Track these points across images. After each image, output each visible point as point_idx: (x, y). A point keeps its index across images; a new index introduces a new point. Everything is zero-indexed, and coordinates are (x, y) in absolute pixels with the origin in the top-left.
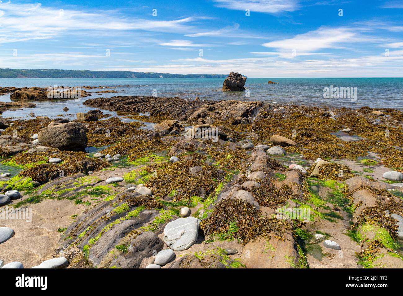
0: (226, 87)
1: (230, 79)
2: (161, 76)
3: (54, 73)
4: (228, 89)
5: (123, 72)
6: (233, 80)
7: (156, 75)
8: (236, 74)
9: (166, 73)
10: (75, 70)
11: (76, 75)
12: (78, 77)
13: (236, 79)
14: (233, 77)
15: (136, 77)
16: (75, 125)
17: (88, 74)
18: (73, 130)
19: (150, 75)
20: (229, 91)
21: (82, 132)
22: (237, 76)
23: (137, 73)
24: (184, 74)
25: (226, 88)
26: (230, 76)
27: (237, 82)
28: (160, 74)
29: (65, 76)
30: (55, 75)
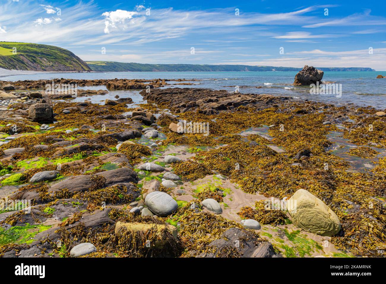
0: (297, 81)
1: (303, 73)
2: (273, 70)
3: (179, 67)
4: (299, 83)
5: (237, 66)
6: (305, 75)
7: (269, 69)
8: (310, 67)
9: (279, 66)
10: (196, 65)
11: (196, 69)
12: (198, 71)
13: (310, 74)
14: (306, 71)
15: (249, 70)
16: (43, 105)
17: (207, 68)
18: (40, 108)
19: (263, 69)
20: (300, 85)
21: (47, 110)
22: (311, 70)
23: (250, 66)
24: (298, 68)
25: (297, 83)
26: (303, 70)
27: (311, 76)
28: (273, 68)
29: (188, 70)
30: (180, 69)
